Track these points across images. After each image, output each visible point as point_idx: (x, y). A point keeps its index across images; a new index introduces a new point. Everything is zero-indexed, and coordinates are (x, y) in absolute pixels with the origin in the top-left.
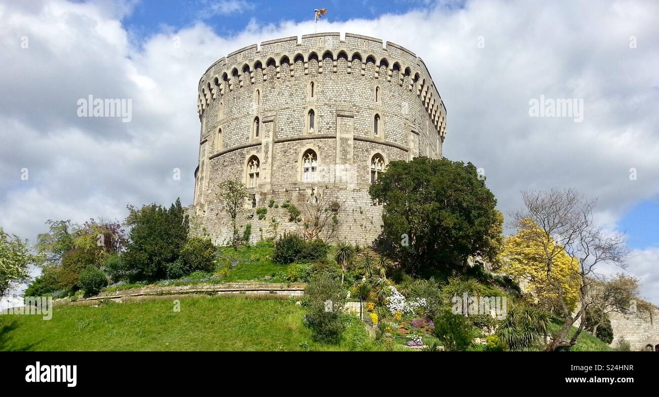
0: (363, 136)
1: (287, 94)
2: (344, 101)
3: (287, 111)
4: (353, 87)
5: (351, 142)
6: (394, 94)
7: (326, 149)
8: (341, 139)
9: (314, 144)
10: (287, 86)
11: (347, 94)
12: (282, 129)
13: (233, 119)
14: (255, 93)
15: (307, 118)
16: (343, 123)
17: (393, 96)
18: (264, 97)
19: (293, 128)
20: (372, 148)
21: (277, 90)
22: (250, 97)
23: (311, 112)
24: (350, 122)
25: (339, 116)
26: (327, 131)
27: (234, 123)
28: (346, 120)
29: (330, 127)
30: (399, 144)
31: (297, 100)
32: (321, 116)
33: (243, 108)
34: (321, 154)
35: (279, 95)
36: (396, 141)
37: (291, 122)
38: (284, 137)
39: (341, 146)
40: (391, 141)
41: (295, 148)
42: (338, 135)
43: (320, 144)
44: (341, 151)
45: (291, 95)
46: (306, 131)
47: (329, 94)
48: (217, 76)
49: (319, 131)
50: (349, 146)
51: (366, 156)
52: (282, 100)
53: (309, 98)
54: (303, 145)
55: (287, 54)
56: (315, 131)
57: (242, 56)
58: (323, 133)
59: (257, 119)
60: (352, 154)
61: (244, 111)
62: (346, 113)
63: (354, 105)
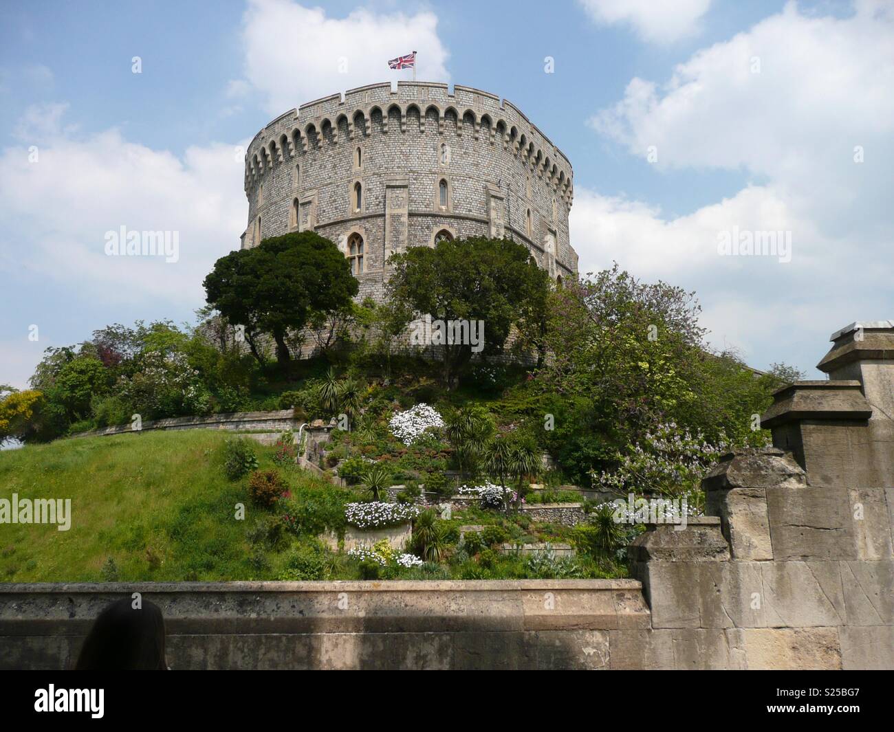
0: (422, 209)
1: (329, 166)
2: (398, 167)
3: (330, 188)
4: (409, 148)
5: (405, 219)
6: (467, 151)
7: (374, 231)
8: (392, 216)
9: (360, 226)
10: (330, 156)
11: (402, 158)
12: (324, 211)
13: (272, 204)
14: (295, 170)
15: (354, 194)
16: (394, 195)
17: (465, 153)
18: (304, 173)
19: (336, 208)
20: (435, 224)
21: (318, 163)
22: (289, 174)
23: (358, 187)
24: (403, 193)
25: (388, 187)
26: (376, 207)
27: (273, 208)
28: (398, 192)
29: (380, 202)
30: (475, 214)
31: (342, 172)
32: (369, 190)
33: (282, 188)
34: (368, 238)
35: (320, 168)
36: (470, 211)
37: (335, 201)
38: (327, 221)
39: (392, 225)
40: (464, 213)
41: (337, 233)
42: (388, 212)
43: (368, 225)
44: (391, 232)
45: (335, 166)
46: (353, 210)
47: (379, 161)
48: (256, 152)
49: (367, 209)
50: (402, 224)
51: (426, 235)
52: (324, 174)
53: (356, 168)
54: (347, 229)
55: (327, 116)
56: (363, 211)
57: (280, 125)
58: (371, 211)
59: (296, 201)
60: (406, 234)
61: (283, 193)
62: (398, 183)
63: (411, 171)
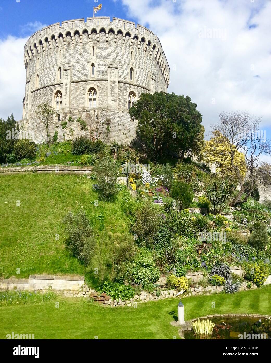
0: (123, 80)
1: (78, 53)
2: (113, 59)
3: (78, 64)
4: (117, 50)
5: (117, 83)
6: (142, 56)
7: (102, 87)
8: (111, 81)
9: (95, 84)
10: (78, 49)
11: (114, 54)
12: (75, 75)
13: (45, 68)
14: (59, 53)
15: (90, 68)
16: (112, 72)
17: (141, 57)
18: (64, 55)
19: (82, 74)
20: (129, 88)
21: (72, 51)
22: (56, 55)
23: (93, 65)
24: (116, 71)
25: (109, 67)
26: (102, 76)
27: (46, 70)
28: (114, 70)
29: (104, 74)
30: (144, 86)
31: (84, 57)
32: (99, 67)
33: (52, 61)
34: (99, 91)
35: (73, 54)
36: (142, 84)
37: (81, 71)
38: (77, 80)
39: (111, 86)
40: (140, 84)
41: (83, 86)
42: (109, 79)
43: (99, 84)
44: (111, 89)
45: (81, 54)
46: (90, 76)
47: (104, 54)
48: (35, 42)
49: (98, 76)
50: (116, 86)
51: (125, 93)
52: (75, 57)
53: (91, 56)
54: (88, 85)
55: (78, 29)
56: (95, 76)
57: (50, 30)
58: (100, 78)
59: (60, 68)
60: (117, 91)
61: (52, 63)
62: (114, 66)
63: (118, 62)
